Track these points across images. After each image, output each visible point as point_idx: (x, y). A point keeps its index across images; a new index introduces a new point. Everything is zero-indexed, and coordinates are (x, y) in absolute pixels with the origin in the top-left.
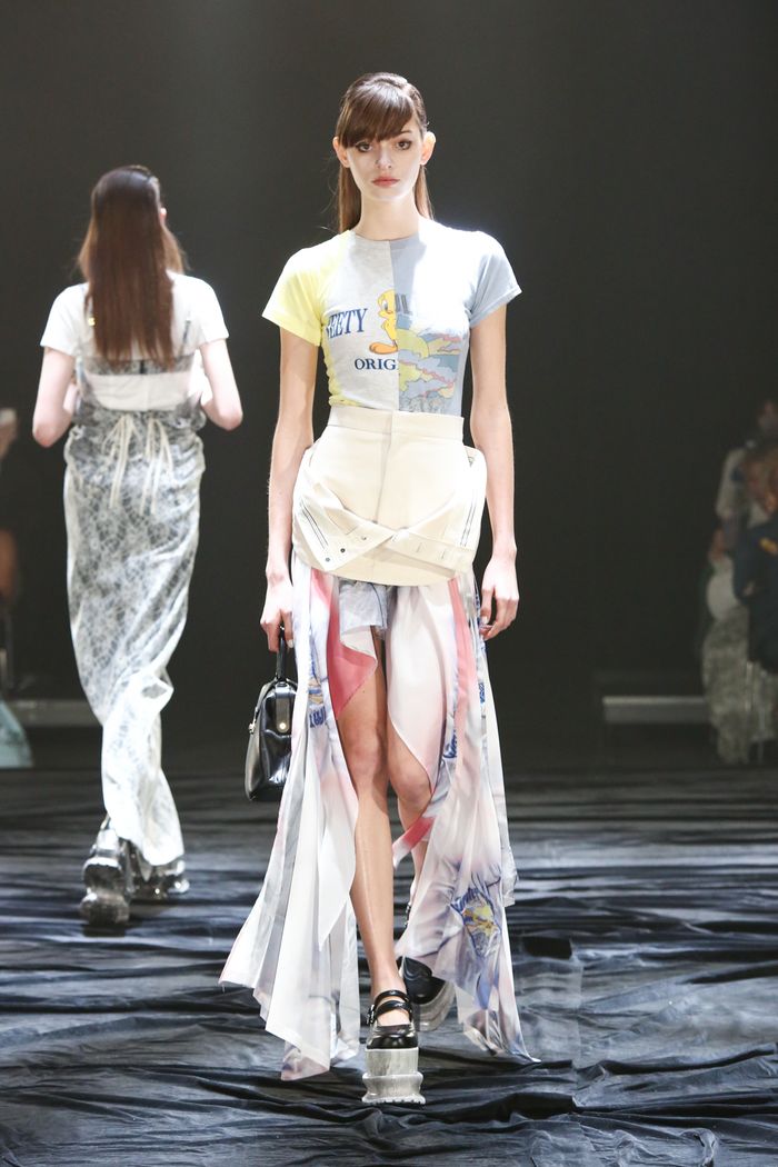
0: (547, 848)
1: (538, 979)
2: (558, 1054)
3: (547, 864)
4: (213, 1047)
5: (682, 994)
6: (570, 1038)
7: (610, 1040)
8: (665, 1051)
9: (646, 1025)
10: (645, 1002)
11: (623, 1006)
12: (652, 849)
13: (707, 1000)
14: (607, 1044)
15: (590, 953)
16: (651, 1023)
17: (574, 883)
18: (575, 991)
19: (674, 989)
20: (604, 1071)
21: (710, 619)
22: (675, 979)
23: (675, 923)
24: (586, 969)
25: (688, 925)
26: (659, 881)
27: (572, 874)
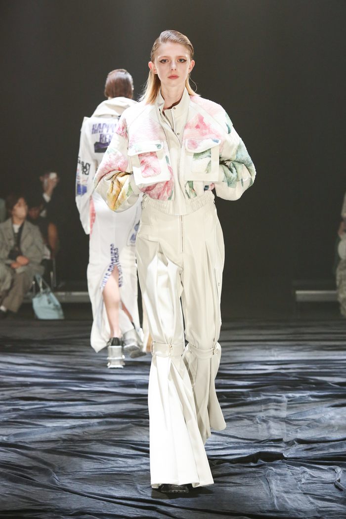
0: (273, 352)
1: (269, 406)
2: (277, 436)
3: (273, 359)
4: (137, 433)
5: (328, 412)
6: (282, 429)
7: (298, 430)
8: (321, 435)
9: (314, 424)
10: (313, 415)
11: (304, 416)
12: (316, 352)
13: (338, 414)
14: (297, 432)
15: (290, 395)
16: (315, 423)
17: (283, 366)
18: (285, 410)
19: (324, 409)
20: (296, 443)
21: (339, 259)
22: (325, 405)
23: (325, 383)
24: (288, 401)
25: (330, 384)
26: (318, 366)
27: (283, 363)
